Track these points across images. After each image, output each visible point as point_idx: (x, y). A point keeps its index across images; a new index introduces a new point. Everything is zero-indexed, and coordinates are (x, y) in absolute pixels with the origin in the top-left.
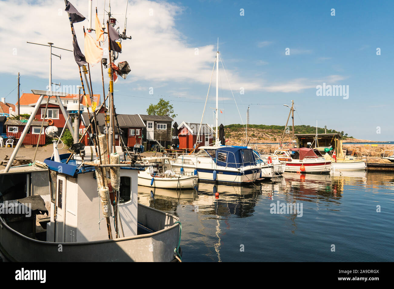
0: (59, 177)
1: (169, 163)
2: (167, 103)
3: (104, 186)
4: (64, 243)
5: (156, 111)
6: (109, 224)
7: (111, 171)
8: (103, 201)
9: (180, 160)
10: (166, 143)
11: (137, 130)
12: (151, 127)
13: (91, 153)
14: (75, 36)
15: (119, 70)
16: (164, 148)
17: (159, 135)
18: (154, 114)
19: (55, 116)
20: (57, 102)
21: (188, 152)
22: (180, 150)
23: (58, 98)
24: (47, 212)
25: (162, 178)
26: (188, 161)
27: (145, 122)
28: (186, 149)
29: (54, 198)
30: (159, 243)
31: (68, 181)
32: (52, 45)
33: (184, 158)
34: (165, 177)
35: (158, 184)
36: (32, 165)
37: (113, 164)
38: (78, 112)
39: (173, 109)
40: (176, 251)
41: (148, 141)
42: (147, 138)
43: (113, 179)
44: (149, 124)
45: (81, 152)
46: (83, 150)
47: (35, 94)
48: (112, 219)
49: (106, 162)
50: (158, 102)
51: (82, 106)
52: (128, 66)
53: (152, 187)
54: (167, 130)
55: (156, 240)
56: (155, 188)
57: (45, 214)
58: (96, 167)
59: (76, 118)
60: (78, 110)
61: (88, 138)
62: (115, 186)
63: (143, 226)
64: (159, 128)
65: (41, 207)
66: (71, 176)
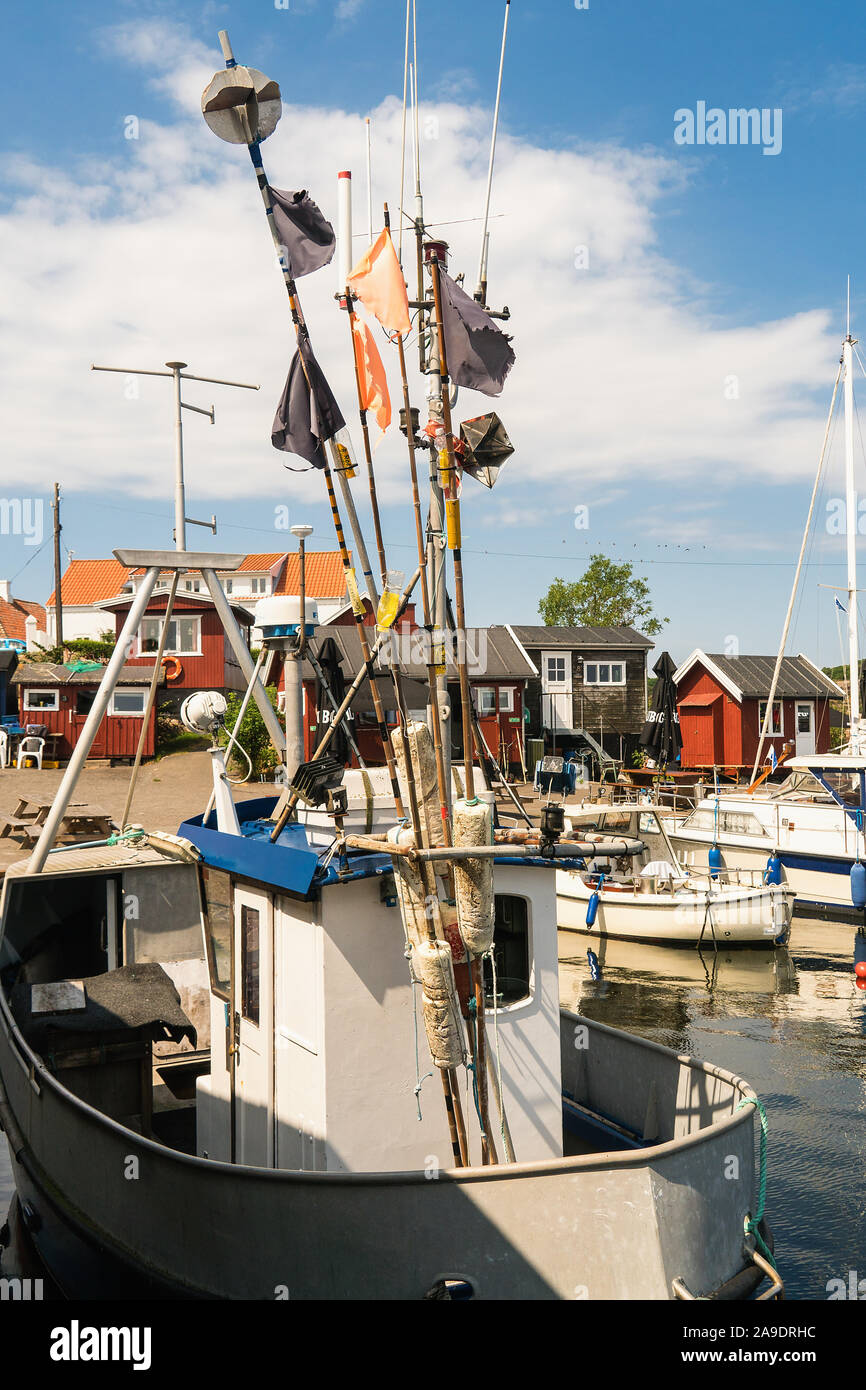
0: (243, 897)
1: (658, 831)
2: (624, 573)
3: (433, 936)
4: (269, 1169)
5: (577, 607)
6: (454, 1098)
7: (458, 874)
8: (431, 1002)
9: (705, 813)
10: (625, 742)
11: (502, 689)
12: (562, 677)
13: (365, 798)
14: (303, 331)
15: (468, 451)
16: (617, 765)
17: (595, 707)
18: (571, 622)
19: (187, 645)
20: (193, 590)
21: (725, 779)
22: (687, 769)
23: (210, 575)
24: (191, 1033)
25: (631, 895)
26: (740, 821)
27: (535, 655)
28: (716, 768)
29: (223, 976)
30: (682, 1194)
31: (278, 913)
32: (182, 371)
33: (724, 806)
34: (647, 889)
35: (616, 920)
36: (120, 842)
37: (464, 845)
38: (299, 631)
39: (647, 597)
40: (750, 1231)
41: (550, 737)
42: (547, 724)
43: (468, 907)
44: (551, 662)
45: (331, 797)
46: (339, 789)
47: (125, 566)
48: (464, 1076)
49: (433, 836)
50: (585, 568)
51: (310, 604)
52: (500, 432)
53: (593, 934)
54: (629, 686)
55: (669, 1179)
56: (604, 936)
57: (185, 1040)
58: (397, 859)
59: (289, 656)
60: (299, 621)
61: (313, 728)
62: (475, 939)
63: (574, 1104)
64: (592, 678)
65: (166, 1013)
66: (294, 895)
